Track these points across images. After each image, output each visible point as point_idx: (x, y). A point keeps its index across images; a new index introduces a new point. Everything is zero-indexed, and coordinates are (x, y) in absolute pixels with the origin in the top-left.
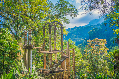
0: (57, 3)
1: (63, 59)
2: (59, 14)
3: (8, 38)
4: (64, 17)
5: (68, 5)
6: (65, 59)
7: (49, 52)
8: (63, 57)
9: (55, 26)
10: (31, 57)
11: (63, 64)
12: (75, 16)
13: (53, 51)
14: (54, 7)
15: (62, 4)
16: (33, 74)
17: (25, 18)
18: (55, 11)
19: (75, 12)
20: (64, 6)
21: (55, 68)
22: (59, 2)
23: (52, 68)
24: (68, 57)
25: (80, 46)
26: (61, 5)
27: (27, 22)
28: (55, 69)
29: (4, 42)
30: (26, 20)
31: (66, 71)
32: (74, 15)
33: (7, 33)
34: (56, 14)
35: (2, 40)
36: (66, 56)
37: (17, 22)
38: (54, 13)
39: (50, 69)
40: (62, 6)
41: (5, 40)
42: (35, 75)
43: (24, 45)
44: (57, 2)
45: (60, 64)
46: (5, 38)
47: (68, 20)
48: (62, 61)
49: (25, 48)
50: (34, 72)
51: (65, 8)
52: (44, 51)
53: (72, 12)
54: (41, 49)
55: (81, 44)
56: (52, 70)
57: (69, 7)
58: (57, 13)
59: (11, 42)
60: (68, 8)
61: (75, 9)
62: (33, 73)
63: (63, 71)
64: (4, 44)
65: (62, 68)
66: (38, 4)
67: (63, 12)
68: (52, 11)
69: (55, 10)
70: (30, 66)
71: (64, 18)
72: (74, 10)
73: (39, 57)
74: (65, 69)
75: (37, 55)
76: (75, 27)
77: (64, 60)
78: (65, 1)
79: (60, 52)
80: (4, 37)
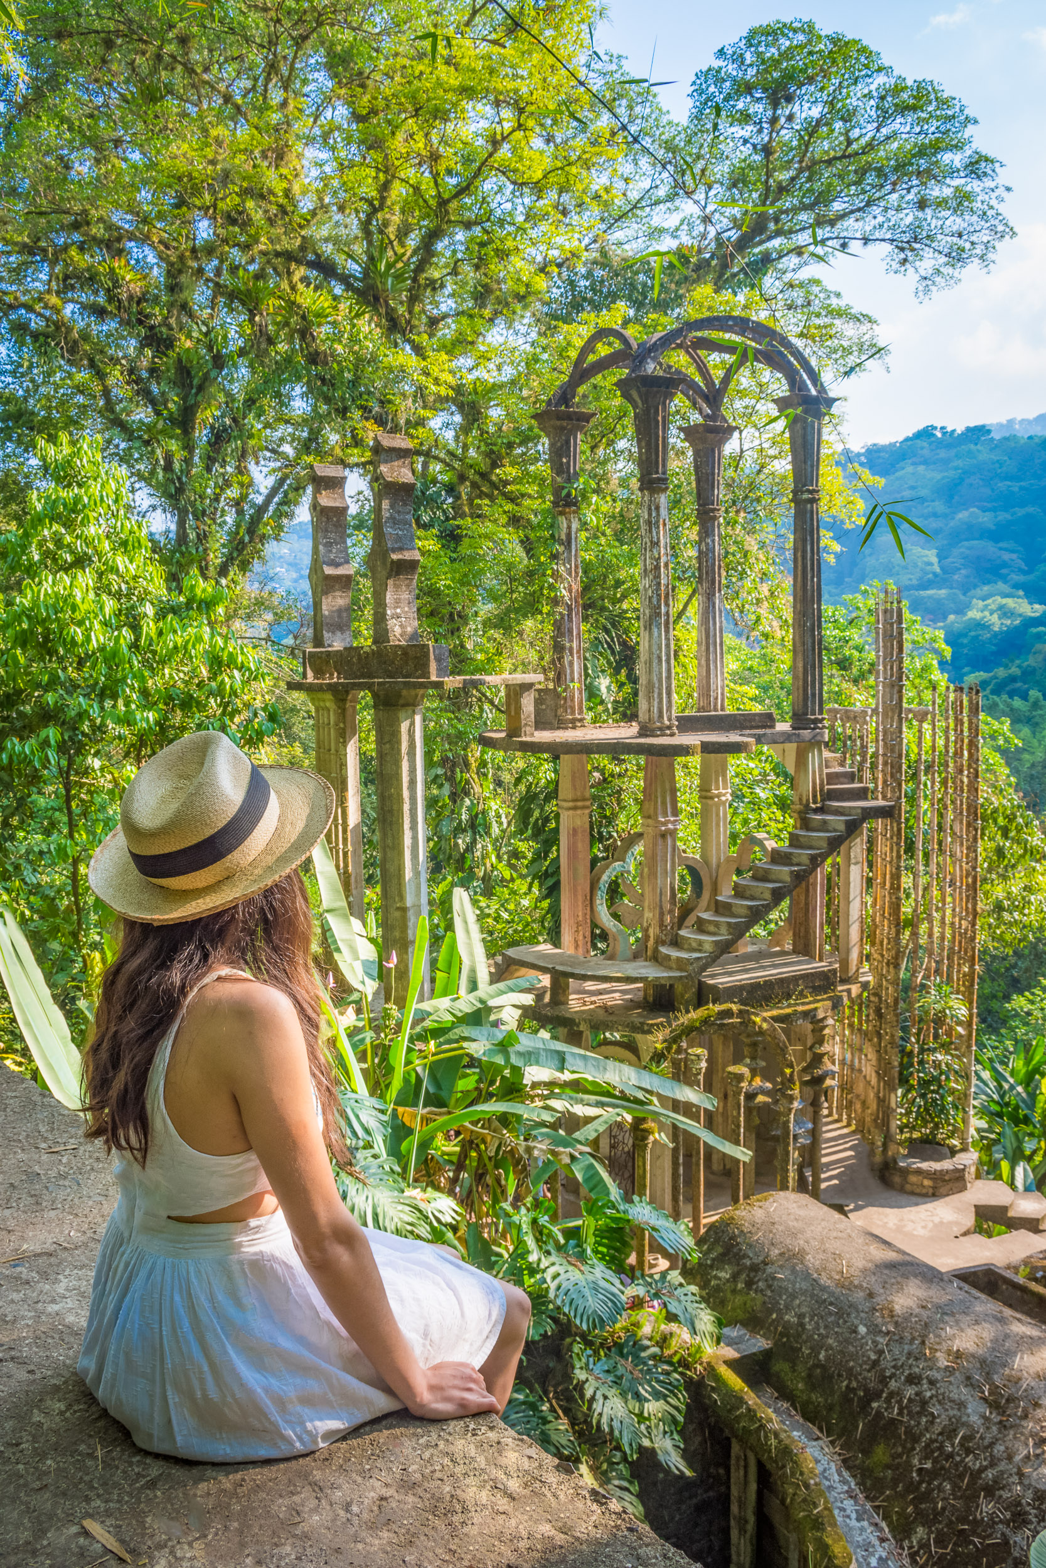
0: (713, 75)
1: (824, 826)
2: (734, 235)
3: (121, 561)
4: (804, 274)
5: (861, 89)
6: (853, 828)
7: (644, 731)
8: (821, 810)
9: (713, 396)
10: (413, 799)
11: (820, 899)
12: (956, 257)
13: (687, 724)
14: (669, 146)
15: (789, 77)
16: (466, 1003)
17: (292, 304)
18: (670, 198)
19: (961, 201)
20: (806, 109)
21: (725, 948)
22: (739, 59)
23: (676, 943)
24: (881, 803)
25: (997, 691)
26: (775, 105)
27: (314, 358)
28: (713, 959)
29: (74, 608)
30: (305, 333)
31: (855, 989)
32: (944, 242)
33: (95, 488)
34: (686, 240)
35: (49, 585)
36: (862, 794)
37: (184, 373)
38: (656, 233)
39: (656, 959)
40: (784, 111)
41: (86, 578)
42: (478, 1017)
43: (318, 641)
44: (721, 53)
45: (777, 896)
46: (81, 562)
47: (857, 319)
48: (816, 862)
49: (332, 688)
50: (473, 986)
51: (823, 147)
52: (561, 725)
53: (922, 204)
54: (528, 703)
55: (1001, 672)
56: (681, 964)
57: (884, 117)
58: (706, 220)
59: (149, 610)
60: (865, 132)
61: (958, 147)
62: (463, 992)
63: (823, 983)
64: (78, 633)
65: (804, 947)
66: (467, 92)
67: (787, 202)
68: (634, 195)
69: (680, 189)
70: (404, 910)
71: (798, 296)
72: (952, 172)
73: (473, 819)
74: (845, 963)
75: (454, 797)
76: (926, 433)
77: (835, 844)
78: (835, 40)
79: (787, 738)
80: (59, 542)
